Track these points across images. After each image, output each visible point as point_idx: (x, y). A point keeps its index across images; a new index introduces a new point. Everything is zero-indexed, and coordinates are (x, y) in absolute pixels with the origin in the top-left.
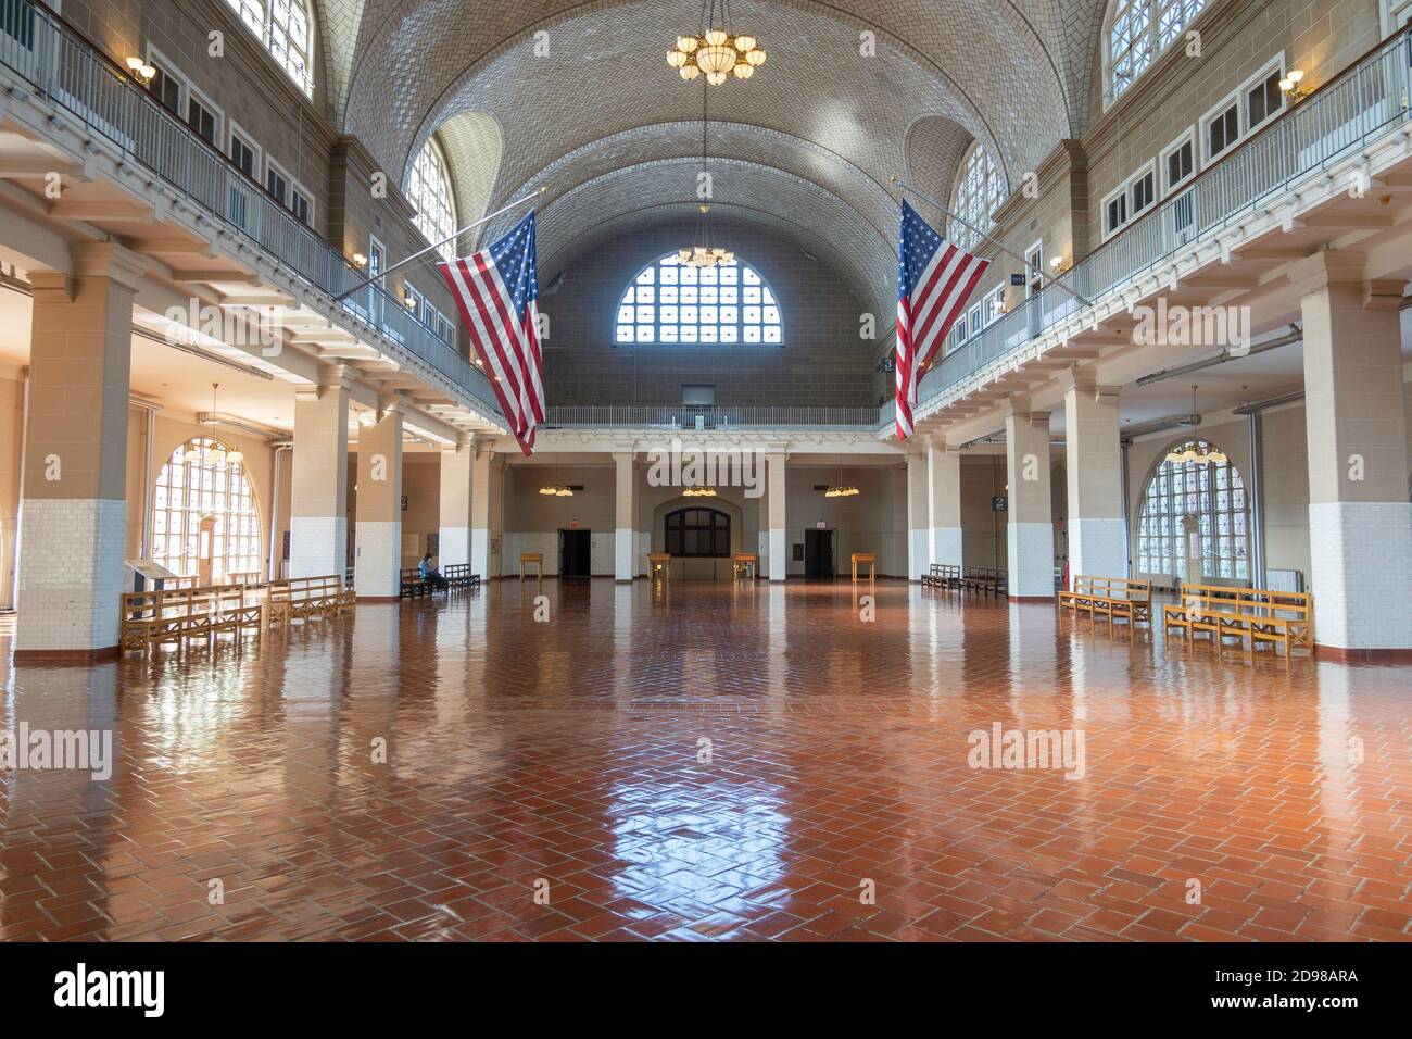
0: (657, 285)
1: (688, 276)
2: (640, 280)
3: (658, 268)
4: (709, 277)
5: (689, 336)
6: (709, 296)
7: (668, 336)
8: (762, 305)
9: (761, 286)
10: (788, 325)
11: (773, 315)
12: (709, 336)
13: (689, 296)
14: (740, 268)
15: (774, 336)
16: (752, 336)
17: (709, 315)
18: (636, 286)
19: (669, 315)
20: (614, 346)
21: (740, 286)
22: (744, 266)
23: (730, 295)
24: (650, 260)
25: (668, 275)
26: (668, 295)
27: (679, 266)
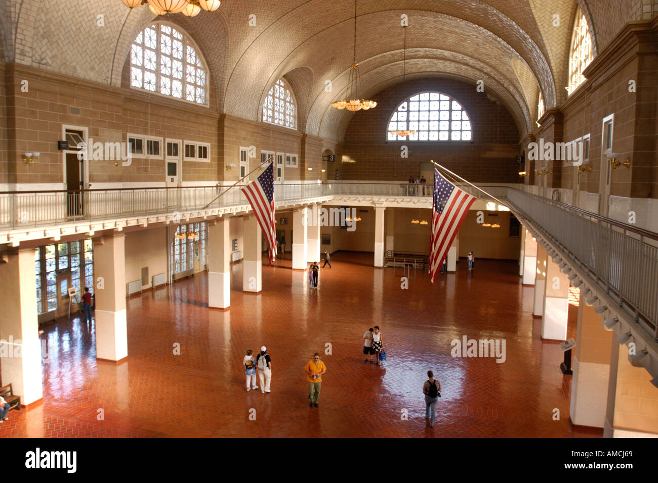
0: (408, 111)
1: (424, 106)
2: (400, 108)
3: (409, 102)
4: (434, 106)
5: (424, 137)
6: (434, 116)
7: (413, 138)
8: (461, 120)
9: (461, 110)
10: (475, 131)
11: (467, 125)
12: (434, 137)
13: (424, 116)
14: (451, 101)
15: (467, 136)
16: (456, 137)
17: (434, 126)
18: (398, 111)
19: (413, 126)
20: (386, 143)
21: (451, 110)
22: (452, 100)
23: (445, 116)
24: (405, 98)
25: (414, 106)
26: (413, 116)
27: (419, 101)
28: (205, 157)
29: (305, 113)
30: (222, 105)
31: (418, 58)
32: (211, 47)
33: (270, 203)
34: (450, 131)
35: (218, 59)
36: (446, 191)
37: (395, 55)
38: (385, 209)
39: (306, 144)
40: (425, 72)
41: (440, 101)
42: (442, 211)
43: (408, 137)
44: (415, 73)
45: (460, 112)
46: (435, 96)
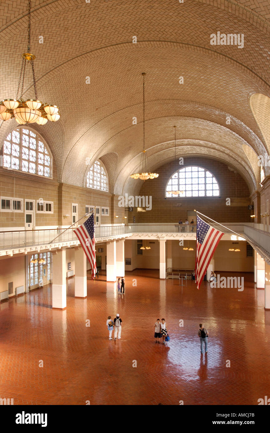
0: (179, 178)
1: (189, 175)
2: (173, 177)
3: (179, 173)
4: (195, 175)
5: (189, 195)
6: (195, 181)
7: (182, 195)
8: (213, 184)
9: (212, 177)
10: (222, 190)
11: (216, 187)
12: (195, 194)
13: (189, 181)
14: (205, 171)
15: (217, 194)
16: (209, 194)
17: (195, 187)
18: (172, 179)
19: (182, 188)
20: (165, 199)
21: (205, 177)
22: (206, 171)
23: (202, 181)
24: (176, 170)
25: (182, 175)
26: (182, 181)
27: (185, 172)
28: (50, 210)
29: (113, 181)
30: (61, 178)
31: (184, 145)
32: (54, 141)
33: (92, 239)
34: (206, 190)
35: (59, 148)
36: (205, 229)
37: (169, 144)
38: (166, 241)
39: (114, 201)
40: (189, 154)
41: (198, 171)
42: (202, 242)
43: (179, 195)
44: (182, 155)
45: (212, 178)
46: (195, 168)
